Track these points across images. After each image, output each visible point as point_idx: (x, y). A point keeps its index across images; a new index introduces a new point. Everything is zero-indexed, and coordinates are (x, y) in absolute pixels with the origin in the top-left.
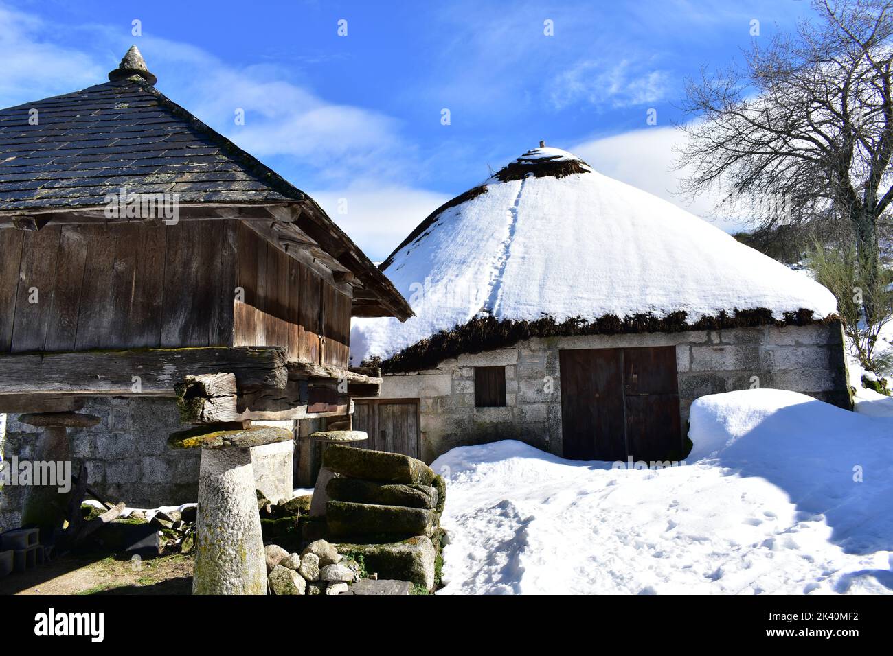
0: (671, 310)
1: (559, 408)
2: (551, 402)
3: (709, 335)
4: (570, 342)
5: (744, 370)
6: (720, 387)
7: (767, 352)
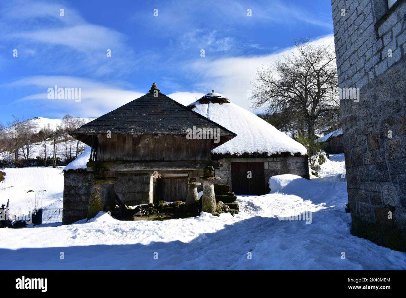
0: (263, 151)
1: (231, 179)
2: (229, 178)
3: (273, 159)
4: (234, 160)
5: (283, 169)
6: (276, 174)
7: (289, 164)
